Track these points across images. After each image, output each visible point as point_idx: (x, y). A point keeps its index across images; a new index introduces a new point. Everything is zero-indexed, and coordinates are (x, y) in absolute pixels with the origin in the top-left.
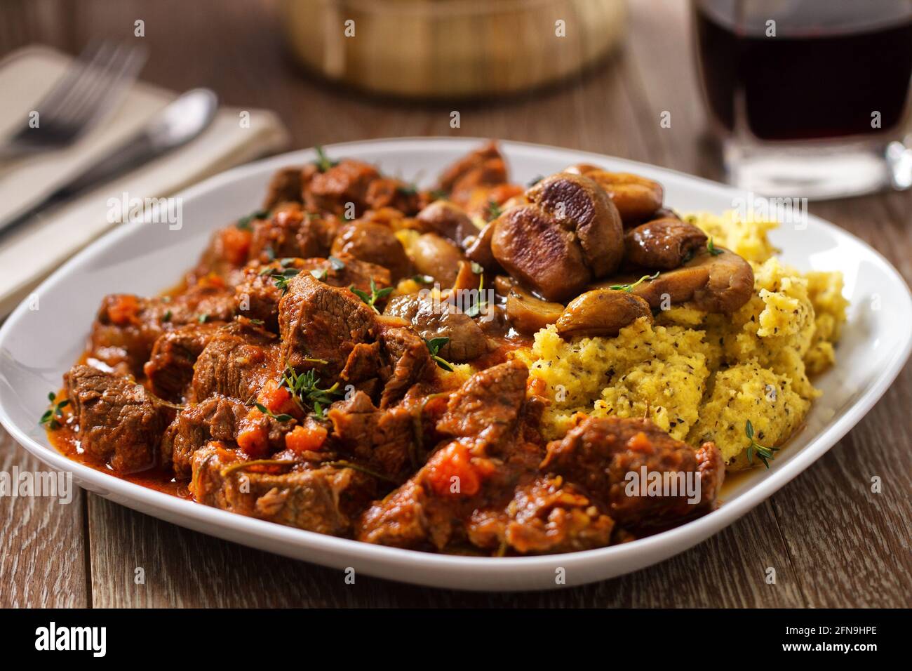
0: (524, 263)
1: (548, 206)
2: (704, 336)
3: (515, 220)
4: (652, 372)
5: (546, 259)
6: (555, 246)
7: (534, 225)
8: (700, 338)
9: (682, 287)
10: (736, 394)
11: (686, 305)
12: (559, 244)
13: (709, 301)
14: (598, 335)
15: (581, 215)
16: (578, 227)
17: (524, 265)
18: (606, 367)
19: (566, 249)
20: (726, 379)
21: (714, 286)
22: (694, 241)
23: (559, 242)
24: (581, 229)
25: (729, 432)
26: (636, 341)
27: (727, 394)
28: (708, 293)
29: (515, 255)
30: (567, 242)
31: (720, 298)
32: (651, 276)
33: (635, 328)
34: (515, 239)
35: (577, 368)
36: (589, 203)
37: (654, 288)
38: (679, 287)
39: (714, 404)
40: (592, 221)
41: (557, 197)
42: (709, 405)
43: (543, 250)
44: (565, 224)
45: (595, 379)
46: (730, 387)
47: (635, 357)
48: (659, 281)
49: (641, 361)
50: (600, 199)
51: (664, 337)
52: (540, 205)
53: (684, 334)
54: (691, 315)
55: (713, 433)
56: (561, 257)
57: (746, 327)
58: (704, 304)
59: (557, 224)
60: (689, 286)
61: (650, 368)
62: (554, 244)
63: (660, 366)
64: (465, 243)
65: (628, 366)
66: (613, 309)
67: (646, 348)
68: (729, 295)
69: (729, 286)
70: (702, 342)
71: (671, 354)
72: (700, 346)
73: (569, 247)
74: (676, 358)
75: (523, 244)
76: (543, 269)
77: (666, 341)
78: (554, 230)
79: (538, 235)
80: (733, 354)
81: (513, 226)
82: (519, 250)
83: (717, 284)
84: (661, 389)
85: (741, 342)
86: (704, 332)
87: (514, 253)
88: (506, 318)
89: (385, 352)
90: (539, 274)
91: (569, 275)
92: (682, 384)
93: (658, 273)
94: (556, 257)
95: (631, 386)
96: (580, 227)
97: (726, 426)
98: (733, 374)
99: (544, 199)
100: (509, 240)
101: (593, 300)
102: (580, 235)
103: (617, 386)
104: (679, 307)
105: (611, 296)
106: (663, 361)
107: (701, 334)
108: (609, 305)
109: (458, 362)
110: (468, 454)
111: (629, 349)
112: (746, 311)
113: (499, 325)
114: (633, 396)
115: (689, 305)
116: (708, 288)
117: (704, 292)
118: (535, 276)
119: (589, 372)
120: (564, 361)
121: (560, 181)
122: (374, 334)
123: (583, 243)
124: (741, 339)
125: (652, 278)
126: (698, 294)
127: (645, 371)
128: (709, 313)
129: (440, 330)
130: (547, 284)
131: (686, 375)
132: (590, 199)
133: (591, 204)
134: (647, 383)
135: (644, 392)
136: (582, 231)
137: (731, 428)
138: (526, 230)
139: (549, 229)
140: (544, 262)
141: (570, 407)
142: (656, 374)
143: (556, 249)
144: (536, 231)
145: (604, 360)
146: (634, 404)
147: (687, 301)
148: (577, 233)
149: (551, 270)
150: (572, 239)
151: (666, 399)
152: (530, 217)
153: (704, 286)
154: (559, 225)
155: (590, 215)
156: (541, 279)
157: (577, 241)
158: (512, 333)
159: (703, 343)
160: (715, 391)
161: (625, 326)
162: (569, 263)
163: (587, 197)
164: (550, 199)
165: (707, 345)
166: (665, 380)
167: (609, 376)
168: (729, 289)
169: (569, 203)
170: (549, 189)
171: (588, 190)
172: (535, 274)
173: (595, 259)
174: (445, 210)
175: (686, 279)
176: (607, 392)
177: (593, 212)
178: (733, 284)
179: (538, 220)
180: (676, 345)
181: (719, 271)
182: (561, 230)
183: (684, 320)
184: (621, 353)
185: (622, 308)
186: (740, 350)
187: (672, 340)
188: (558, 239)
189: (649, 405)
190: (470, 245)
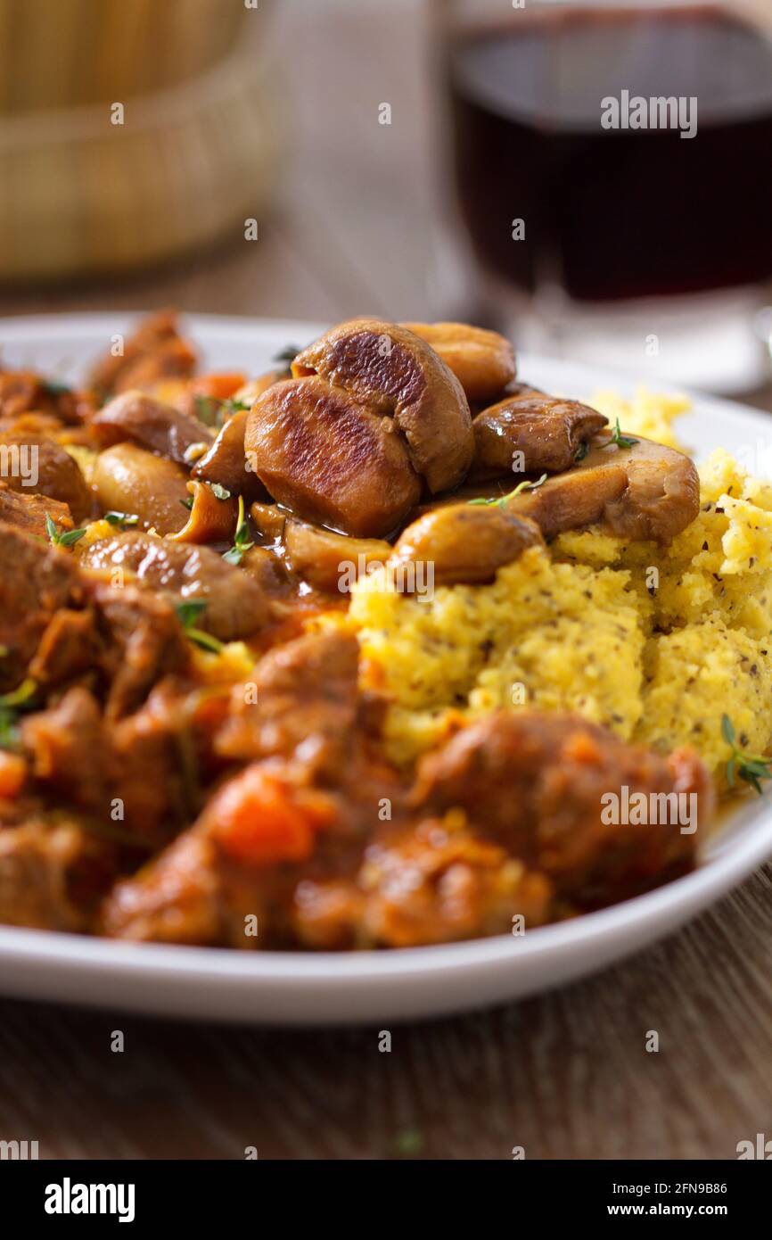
0: (310, 477)
1: (341, 377)
2: (629, 579)
3: (285, 405)
4: (560, 639)
5: (348, 465)
6: (360, 444)
7: (320, 411)
8: (624, 583)
9: (584, 500)
10: (698, 673)
11: (593, 528)
12: (368, 438)
13: (630, 520)
14: (463, 582)
15: (401, 388)
16: (397, 409)
17: (310, 478)
18: (480, 635)
19: (381, 446)
20: (676, 648)
21: (639, 495)
22: (588, 425)
23: (367, 435)
24: (404, 411)
25: (696, 736)
26: (527, 589)
27: (683, 673)
28: (630, 507)
29: (291, 462)
30: (382, 435)
31: (650, 514)
32: (533, 481)
33: (525, 567)
34: (289, 436)
35: (432, 639)
36: (413, 366)
37: (540, 502)
38: (580, 498)
39: (663, 691)
40: (422, 395)
41: (356, 360)
42: (656, 693)
43: (340, 451)
44: (375, 404)
45: (463, 656)
46: (684, 660)
47: (526, 616)
48: (546, 489)
49: (537, 624)
50: (431, 360)
51: (568, 582)
52: (326, 376)
53: (597, 577)
54: (602, 545)
55: (669, 739)
56: (373, 460)
57: (697, 561)
58: (624, 526)
59: (361, 404)
60: (597, 497)
61: (555, 632)
62: (359, 439)
63: (573, 629)
64: (189, 454)
65: (516, 632)
66: (486, 535)
67: (545, 601)
68: (666, 509)
69: (664, 494)
70: (627, 589)
71: (586, 608)
72: (624, 596)
73: (385, 443)
74: (594, 614)
75: (303, 443)
76: (343, 483)
77: (573, 587)
78: (355, 416)
79: (328, 427)
80: (674, 610)
81: (284, 415)
82: (298, 453)
83: (643, 491)
84: (580, 667)
85: (689, 587)
86: (628, 572)
87: (292, 458)
88: (289, 568)
89: (105, 629)
90: (337, 491)
91: (388, 490)
92: (613, 656)
93: (544, 477)
94: (364, 461)
95: (528, 665)
96: (402, 408)
97: (689, 725)
98: (685, 639)
99: (333, 366)
100: (277, 439)
101: (450, 522)
102: (403, 422)
103: (504, 665)
104: (582, 534)
105: (478, 515)
106: (575, 619)
107: (624, 577)
108: (479, 529)
109: (226, 640)
110: (285, 789)
111: (515, 604)
112: (691, 534)
113: (277, 581)
114: (533, 681)
115: (598, 529)
116: (628, 497)
117: (622, 505)
118: (330, 495)
119: (452, 645)
120: (409, 628)
121: (357, 334)
122: (83, 598)
123: (409, 434)
124: (691, 582)
125: (534, 485)
126: (613, 509)
127: (549, 639)
128: (633, 540)
129: (186, 591)
130: (353, 505)
131: (616, 641)
132: (414, 360)
133: (418, 369)
134: (555, 658)
135: (552, 673)
136: (405, 416)
137: (698, 728)
138: (307, 419)
139: (346, 416)
140: (343, 471)
141: (430, 705)
142: (569, 641)
143: (362, 447)
144: (323, 420)
145: (476, 624)
146: (539, 695)
147: (594, 523)
148: (397, 419)
149: (358, 483)
150: (390, 429)
151: (590, 683)
152: (310, 397)
153: (620, 495)
154: (363, 408)
155: (418, 387)
156: (342, 500)
157: (399, 433)
158: (305, 589)
159: (628, 591)
160: (662, 668)
161: (506, 563)
162: (388, 470)
163: (409, 357)
164: (343, 365)
165: (633, 594)
166: (584, 651)
167: (487, 651)
168: (664, 497)
169: (378, 369)
170: (341, 348)
171: (408, 345)
172: (329, 492)
173: (432, 460)
174: (145, 403)
175: (591, 486)
176: (487, 676)
177: (422, 381)
178: (671, 490)
179: (326, 401)
180: (588, 595)
181: (640, 469)
182: (369, 415)
183: (593, 554)
184: (504, 610)
185: (498, 533)
186: (690, 602)
187: (583, 586)
188: (364, 431)
189: (563, 694)
190: (199, 457)
